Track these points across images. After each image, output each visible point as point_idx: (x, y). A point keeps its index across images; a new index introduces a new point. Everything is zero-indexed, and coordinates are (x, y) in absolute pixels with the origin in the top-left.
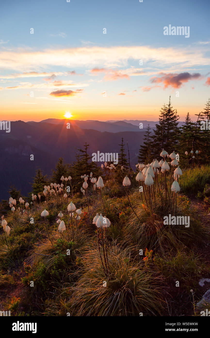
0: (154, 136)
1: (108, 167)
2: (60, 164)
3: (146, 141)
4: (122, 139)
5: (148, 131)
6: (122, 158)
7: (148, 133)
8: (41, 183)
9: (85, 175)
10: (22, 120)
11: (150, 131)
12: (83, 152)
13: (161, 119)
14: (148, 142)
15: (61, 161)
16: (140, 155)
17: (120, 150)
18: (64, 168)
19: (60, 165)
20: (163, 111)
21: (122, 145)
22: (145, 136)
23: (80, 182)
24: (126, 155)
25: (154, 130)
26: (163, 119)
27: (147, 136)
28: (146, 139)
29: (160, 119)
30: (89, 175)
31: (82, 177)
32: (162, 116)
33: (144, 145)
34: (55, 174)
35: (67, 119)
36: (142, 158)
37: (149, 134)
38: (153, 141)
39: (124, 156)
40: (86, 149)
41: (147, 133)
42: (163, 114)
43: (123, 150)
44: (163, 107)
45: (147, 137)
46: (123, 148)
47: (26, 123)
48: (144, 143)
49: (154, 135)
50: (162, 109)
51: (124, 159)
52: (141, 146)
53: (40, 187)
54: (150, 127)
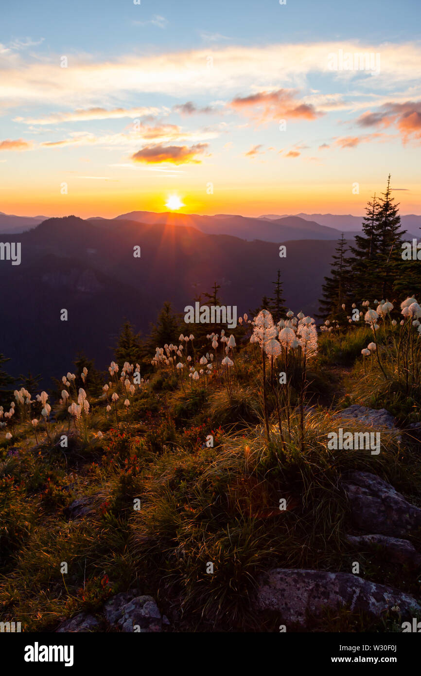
0: (351, 259)
1: (249, 322)
2: (165, 312)
3: (336, 268)
4: (279, 272)
5: (341, 248)
6: (277, 306)
7: (341, 251)
8: (134, 348)
9: (213, 334)
10: (77, 216)
11: (345, 247)
12: (211, 297)
13: (367, 226)
14: (340, 270)
15: (168, 308)
16: (325, 296)
17: (275, 292)
18: (172, 321)
19: (166, 315)
20: (371, 208)
21: (278, 284)
22: (335, 257)
23: (205, 345)
24: (284, 301)
25: (351, 247)
26: (371, 225)
27: (339, 258)
28: (336, 264)
29: (364, 224)
30: (220, 334)
31: (208, 336)
32: (368, 219)
33: (332, 276)
34: (156, 332)
35: (171, 212)
36: (327, 303)
37: (343, 255)
38: (349, 268)
39: (281, 302)
40: (215, 293)
41: (337, 251)
42: (371, 214)
43: (280, 292)
44: (372, 201)
45: (338, 260)
46: (280, 288)
47: (85, 220)
48: (333, 272)
49: (352, 257)
50: (370, 204)
51: (281, 308)
52: (327, 279)
53: (131, 353)
54: (344, 240)
